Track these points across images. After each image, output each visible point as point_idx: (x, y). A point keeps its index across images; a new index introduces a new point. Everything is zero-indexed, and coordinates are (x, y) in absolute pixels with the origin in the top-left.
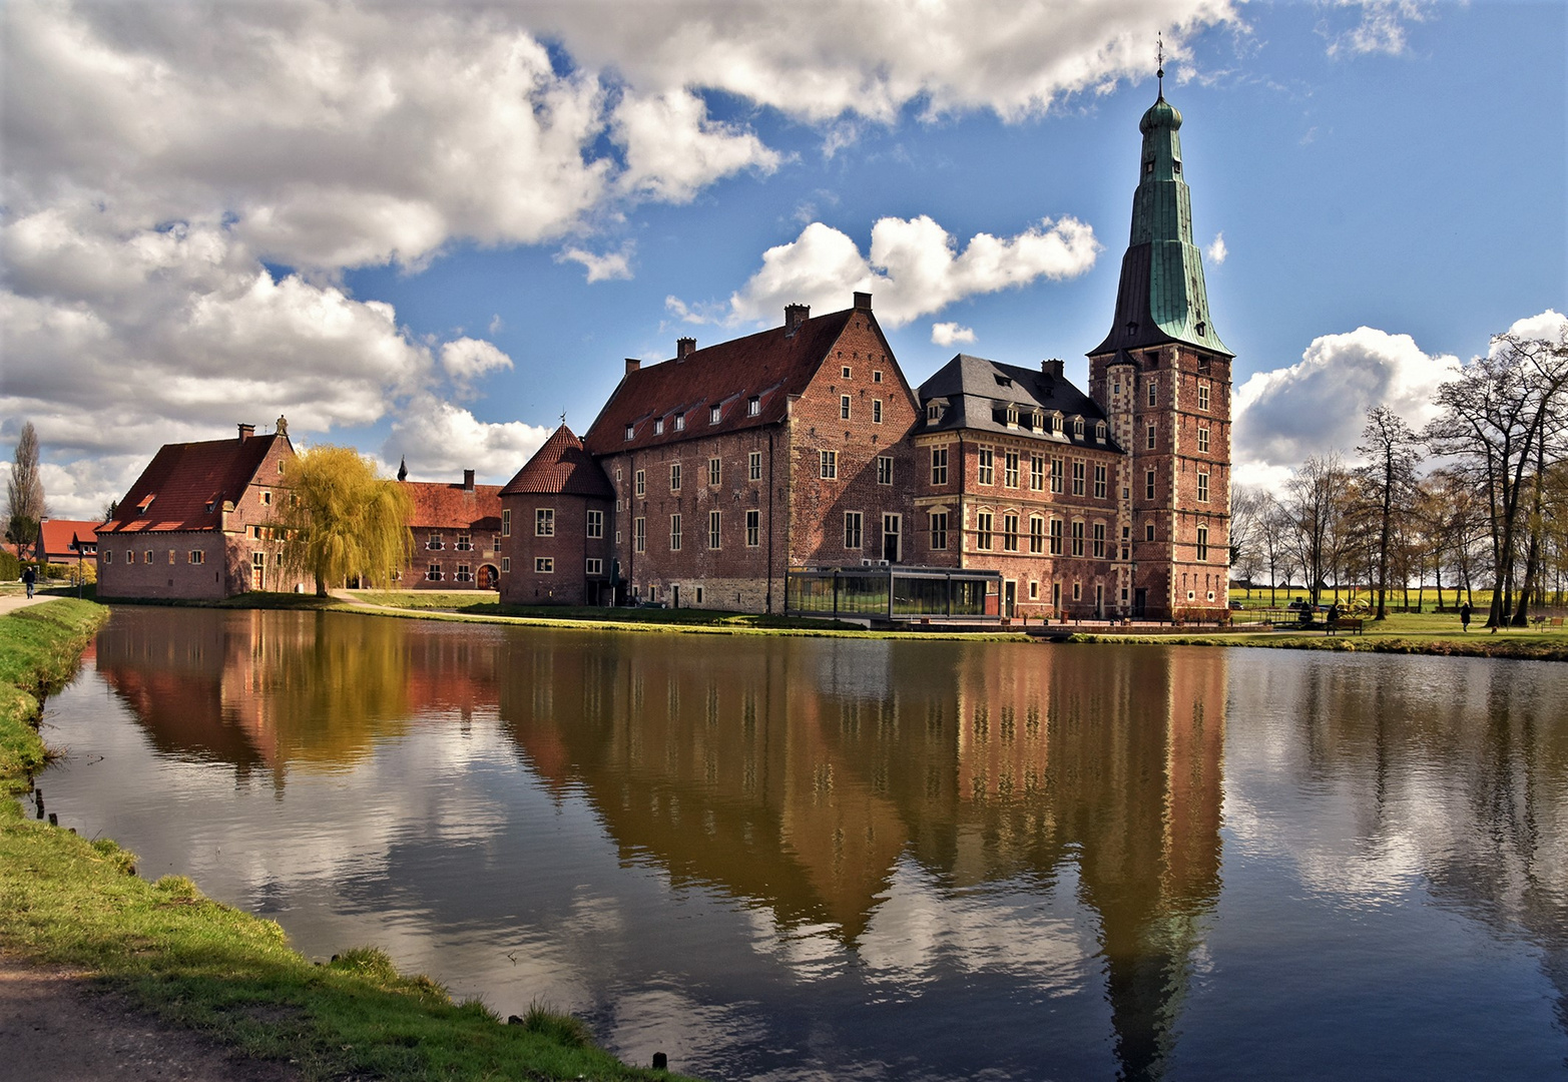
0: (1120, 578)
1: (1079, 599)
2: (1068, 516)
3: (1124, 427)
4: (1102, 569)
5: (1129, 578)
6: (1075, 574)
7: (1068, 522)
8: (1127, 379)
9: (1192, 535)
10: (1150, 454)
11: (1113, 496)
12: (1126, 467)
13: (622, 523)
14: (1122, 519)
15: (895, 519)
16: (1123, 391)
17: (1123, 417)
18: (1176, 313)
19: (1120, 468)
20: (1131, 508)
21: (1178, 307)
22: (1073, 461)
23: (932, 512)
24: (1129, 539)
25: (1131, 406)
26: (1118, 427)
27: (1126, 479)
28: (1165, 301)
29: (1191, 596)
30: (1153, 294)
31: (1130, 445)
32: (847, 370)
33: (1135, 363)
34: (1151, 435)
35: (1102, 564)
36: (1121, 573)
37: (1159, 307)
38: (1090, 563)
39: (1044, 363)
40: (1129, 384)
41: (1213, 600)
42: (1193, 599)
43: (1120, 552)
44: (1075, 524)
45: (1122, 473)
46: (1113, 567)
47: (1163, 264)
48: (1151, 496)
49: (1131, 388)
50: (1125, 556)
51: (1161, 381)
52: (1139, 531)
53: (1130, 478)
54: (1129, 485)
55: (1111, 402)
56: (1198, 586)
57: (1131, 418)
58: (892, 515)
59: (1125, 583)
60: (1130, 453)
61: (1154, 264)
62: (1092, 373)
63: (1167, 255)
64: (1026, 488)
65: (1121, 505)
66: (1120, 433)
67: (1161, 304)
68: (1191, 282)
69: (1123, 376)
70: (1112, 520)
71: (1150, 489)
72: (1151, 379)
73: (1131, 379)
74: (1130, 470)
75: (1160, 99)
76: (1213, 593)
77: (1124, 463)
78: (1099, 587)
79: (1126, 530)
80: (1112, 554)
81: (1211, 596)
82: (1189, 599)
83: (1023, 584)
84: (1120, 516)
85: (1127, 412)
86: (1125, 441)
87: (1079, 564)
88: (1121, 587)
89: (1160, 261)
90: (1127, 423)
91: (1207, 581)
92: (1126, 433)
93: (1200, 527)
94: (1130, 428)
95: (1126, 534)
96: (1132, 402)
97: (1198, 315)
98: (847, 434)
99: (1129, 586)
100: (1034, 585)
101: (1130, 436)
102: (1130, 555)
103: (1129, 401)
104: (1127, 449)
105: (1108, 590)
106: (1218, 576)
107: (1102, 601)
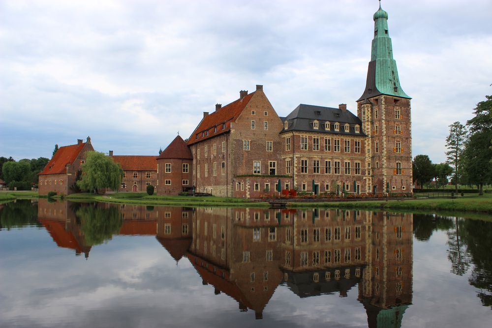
0: (367, 182)
1: (349, 190)
2: (342, 160)
3: (367, 127)
4: (359, 179)
5: (371, 182)
6: (346, 181)
7: (343, 162)
8: (368, 109)
9: (394, 165)
10: (377, 136)
11: (363, 152)
12: (368, 141)
13: (194, 167)
14: (367, 160)
15: (274, 163)
16: (366, 114)
17: (367, 123)
18: (385, 84)
19: (366, 142)
20: (371, 156)
21: (386, 82)
22: (344, 140)
23: (286, 160)
24: (370, 168)
25: (369, 119)
26: (365, 127)
27: (368, 145)
28: (381, 80)
29: (394, 188)
30: (376, 78)
31: (370, 133)
32: (253, 112)
33: (371, 103)
34: (377, 129)
35: (359, 177)
36: (367, 180)
37: (379, 83)
38: (354, 177)
39: (339, 105)
40: (368, 111)
41: (405, 189)
42: (395, 189)
43: (367, 172)
44: (346, 163)
45: (367, 143)
46: (364, 178)
47: (381, 67)
48: (377, 151)
49: (369, 113)
50: (369, 174)
51: (379, 109)
52: (373, 165)
53: (370, 145)
54: (370, 148)
55: (363, 118)
56: (397, 184)
57: (369, 123)
58: (273, 162)
59: (369, 184)
60: (370, 136)
61: (377, 67)
62: (358, 108)
63: (382, 64)
64: (323, 150)
65: (367, 156)
66: (366, 129)
67: (380, 81)
68: (391, 73)
69: (366, 108)
70: (363, 161)
71: (377, 148)
72: (376, 109)
73: (369, 109)
74: (370, 142)
75: (380, 9)
76: (405, 187)
77: (367, 140)
78: (358, 186)
79: (369, 164)
80: (364, 173)
81: (404, 188)
82: (393, 189)
83: (322, 185)
84: (367, 159)
85: (368, 121)
86: (368, 132)
87: (348, 177)
88: (367, 185)
89: (379, 66)
90: (368, 125)
91: (402, 182)
92: (368, 129)
93: (397, 162)
94: (369, 127)
95: (369, 166)
96: (370, 117)
97: (395, 84)
98: (254, 134)
99: (371, 185)
100: (327, 185)
101: (370, 130)
102: (371, 174)
103: (368, 117)
104: (368, 134)
105: (362, 186)
106: (407, 180)
107: (360, 191)
